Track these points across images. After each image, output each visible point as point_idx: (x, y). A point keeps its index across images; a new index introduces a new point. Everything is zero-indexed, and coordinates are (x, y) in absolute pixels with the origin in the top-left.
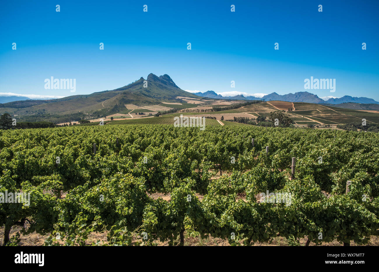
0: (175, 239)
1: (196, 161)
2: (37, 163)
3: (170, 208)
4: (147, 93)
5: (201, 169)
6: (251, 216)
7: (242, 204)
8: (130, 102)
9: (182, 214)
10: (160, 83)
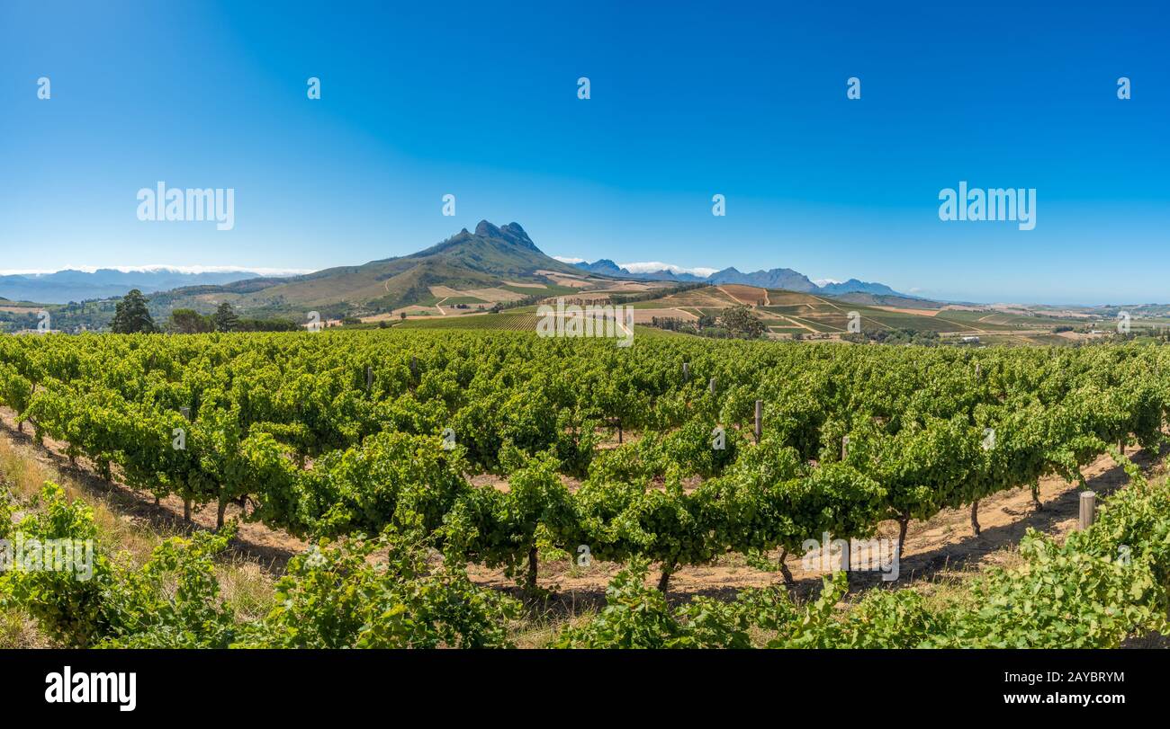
0: (519, 564)
1: (567, 410)
2: (268, 400)
3: (509, 508)
4: (474, 263)
5: (578, 428)
6: (676, 521)
7: (657, 499)
8: (440, 282)
9: (532, 518)
10: (502, 241)
